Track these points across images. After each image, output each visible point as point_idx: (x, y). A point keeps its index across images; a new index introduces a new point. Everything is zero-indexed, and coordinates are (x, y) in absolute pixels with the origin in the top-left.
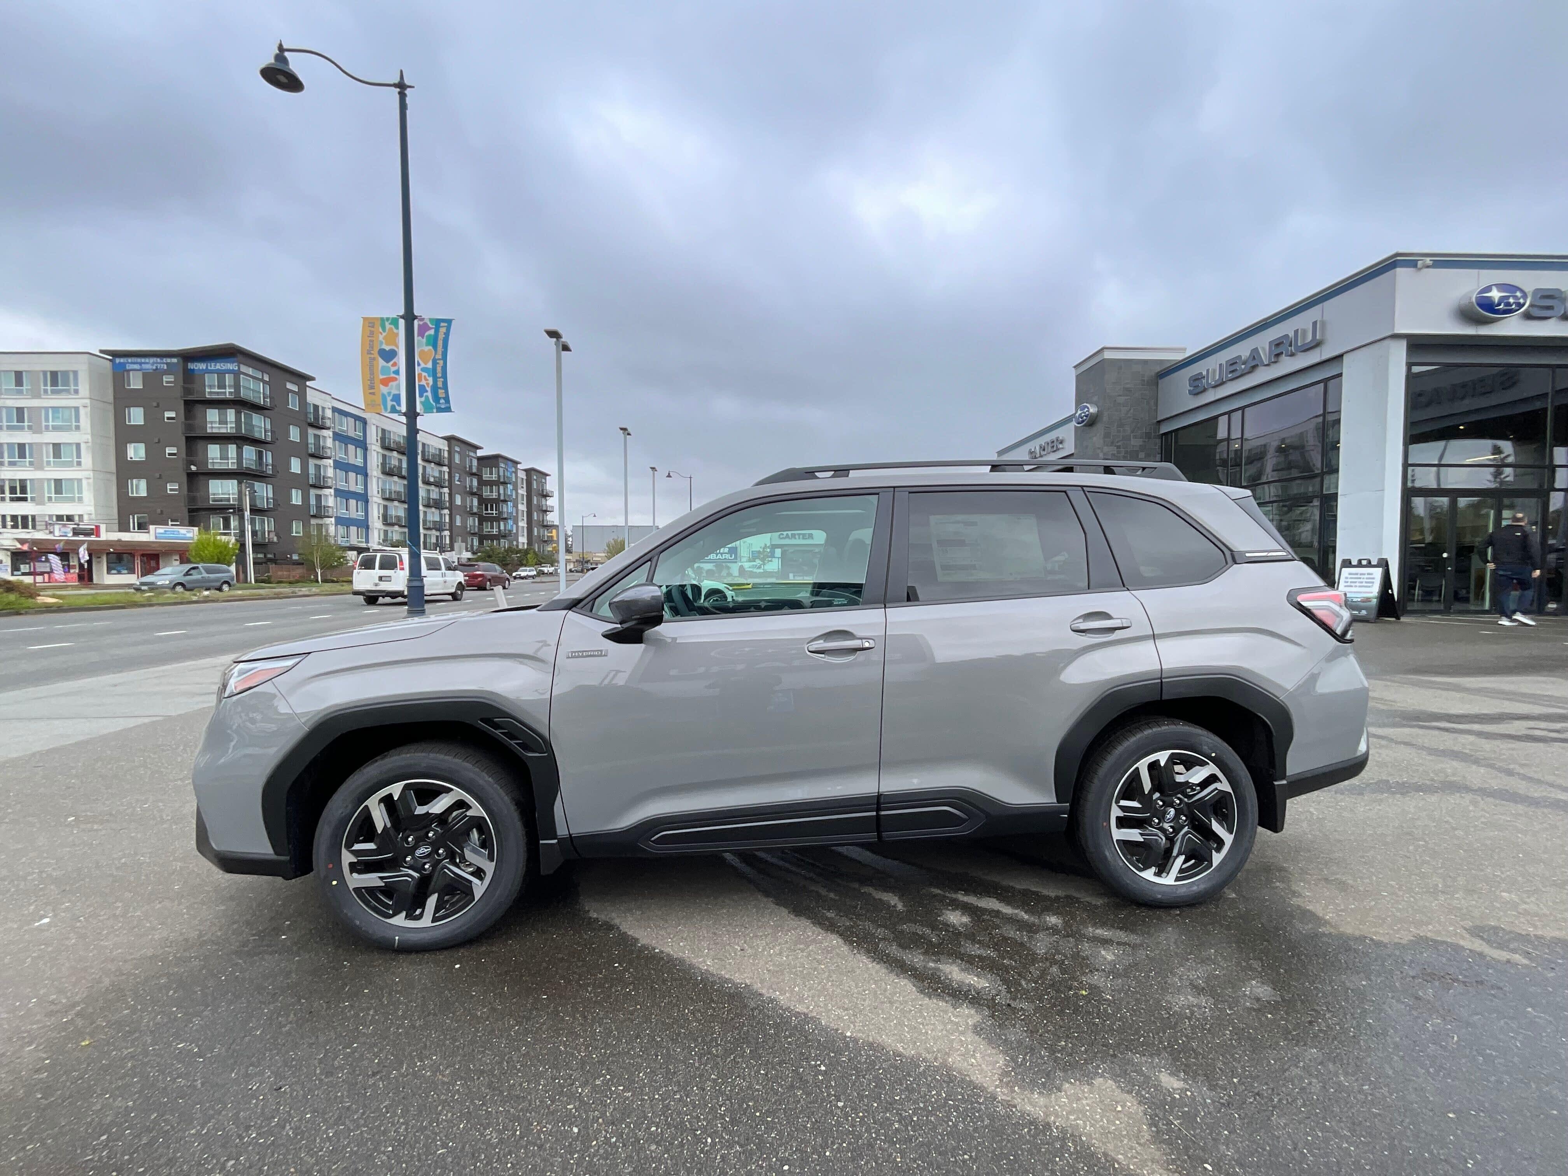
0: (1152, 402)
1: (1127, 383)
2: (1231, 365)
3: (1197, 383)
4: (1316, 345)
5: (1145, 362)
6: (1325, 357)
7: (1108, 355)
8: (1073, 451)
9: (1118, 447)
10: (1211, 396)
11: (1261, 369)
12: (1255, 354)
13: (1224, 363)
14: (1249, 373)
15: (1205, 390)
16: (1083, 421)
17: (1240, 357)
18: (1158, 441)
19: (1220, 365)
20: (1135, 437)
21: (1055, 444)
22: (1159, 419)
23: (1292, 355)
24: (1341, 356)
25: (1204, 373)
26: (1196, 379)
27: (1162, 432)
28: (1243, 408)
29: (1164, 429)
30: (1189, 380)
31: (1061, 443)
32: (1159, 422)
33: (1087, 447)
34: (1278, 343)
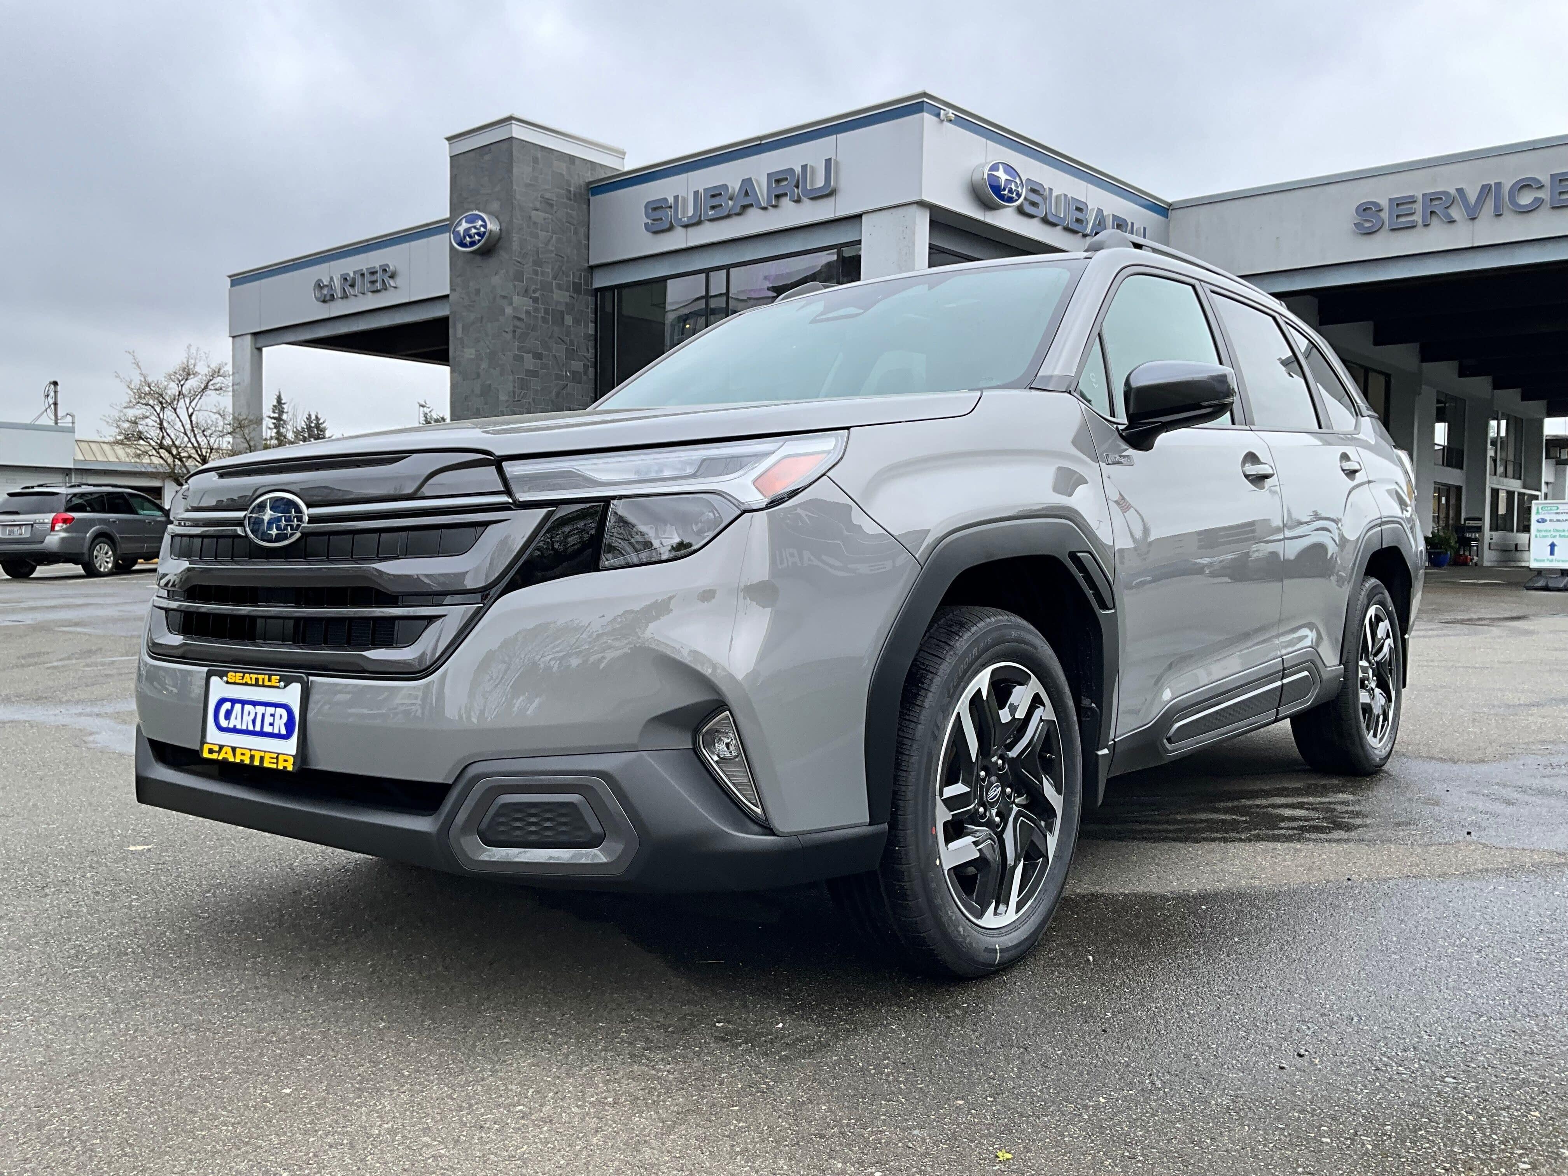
0: (582, 231)
1: (546, 190)
2: (713, 196)
3: (658, 214)
4: (828, 193)
5: (572, 159)
6: (841, 214)
7: (518, 132)
8: (447, 292)
9: (535, 300)
10: (678, 240)
11: (753, 212)
12: (747, 187)
13: (701, 190)
14: (739, 214)
15: (671, 228)
16: (473, 243)
17: (725, 187)
18: (591, 300)
19: (696, 193)
20: (559, 287)
21: (378, 276)
22: (591, 263)
23: (798, 201)
24: (859, 216)
25: (671, 200)
26: (656, 208)
27: (597, 284)
28: (728, 268)
29: (601, 281)
30: (646, 207)
31: (392, 276)
32: (592, 268)
33: (478, 292)
34: (778, 179)
